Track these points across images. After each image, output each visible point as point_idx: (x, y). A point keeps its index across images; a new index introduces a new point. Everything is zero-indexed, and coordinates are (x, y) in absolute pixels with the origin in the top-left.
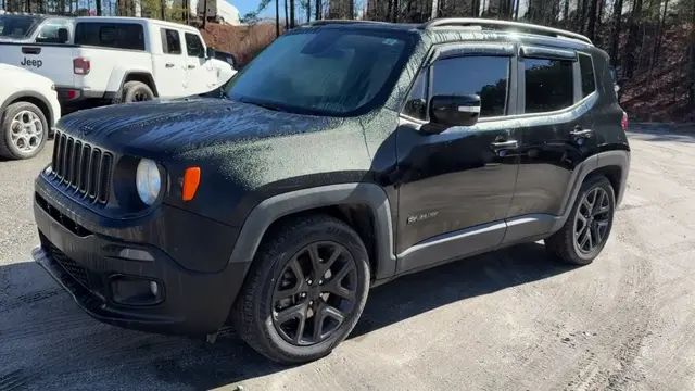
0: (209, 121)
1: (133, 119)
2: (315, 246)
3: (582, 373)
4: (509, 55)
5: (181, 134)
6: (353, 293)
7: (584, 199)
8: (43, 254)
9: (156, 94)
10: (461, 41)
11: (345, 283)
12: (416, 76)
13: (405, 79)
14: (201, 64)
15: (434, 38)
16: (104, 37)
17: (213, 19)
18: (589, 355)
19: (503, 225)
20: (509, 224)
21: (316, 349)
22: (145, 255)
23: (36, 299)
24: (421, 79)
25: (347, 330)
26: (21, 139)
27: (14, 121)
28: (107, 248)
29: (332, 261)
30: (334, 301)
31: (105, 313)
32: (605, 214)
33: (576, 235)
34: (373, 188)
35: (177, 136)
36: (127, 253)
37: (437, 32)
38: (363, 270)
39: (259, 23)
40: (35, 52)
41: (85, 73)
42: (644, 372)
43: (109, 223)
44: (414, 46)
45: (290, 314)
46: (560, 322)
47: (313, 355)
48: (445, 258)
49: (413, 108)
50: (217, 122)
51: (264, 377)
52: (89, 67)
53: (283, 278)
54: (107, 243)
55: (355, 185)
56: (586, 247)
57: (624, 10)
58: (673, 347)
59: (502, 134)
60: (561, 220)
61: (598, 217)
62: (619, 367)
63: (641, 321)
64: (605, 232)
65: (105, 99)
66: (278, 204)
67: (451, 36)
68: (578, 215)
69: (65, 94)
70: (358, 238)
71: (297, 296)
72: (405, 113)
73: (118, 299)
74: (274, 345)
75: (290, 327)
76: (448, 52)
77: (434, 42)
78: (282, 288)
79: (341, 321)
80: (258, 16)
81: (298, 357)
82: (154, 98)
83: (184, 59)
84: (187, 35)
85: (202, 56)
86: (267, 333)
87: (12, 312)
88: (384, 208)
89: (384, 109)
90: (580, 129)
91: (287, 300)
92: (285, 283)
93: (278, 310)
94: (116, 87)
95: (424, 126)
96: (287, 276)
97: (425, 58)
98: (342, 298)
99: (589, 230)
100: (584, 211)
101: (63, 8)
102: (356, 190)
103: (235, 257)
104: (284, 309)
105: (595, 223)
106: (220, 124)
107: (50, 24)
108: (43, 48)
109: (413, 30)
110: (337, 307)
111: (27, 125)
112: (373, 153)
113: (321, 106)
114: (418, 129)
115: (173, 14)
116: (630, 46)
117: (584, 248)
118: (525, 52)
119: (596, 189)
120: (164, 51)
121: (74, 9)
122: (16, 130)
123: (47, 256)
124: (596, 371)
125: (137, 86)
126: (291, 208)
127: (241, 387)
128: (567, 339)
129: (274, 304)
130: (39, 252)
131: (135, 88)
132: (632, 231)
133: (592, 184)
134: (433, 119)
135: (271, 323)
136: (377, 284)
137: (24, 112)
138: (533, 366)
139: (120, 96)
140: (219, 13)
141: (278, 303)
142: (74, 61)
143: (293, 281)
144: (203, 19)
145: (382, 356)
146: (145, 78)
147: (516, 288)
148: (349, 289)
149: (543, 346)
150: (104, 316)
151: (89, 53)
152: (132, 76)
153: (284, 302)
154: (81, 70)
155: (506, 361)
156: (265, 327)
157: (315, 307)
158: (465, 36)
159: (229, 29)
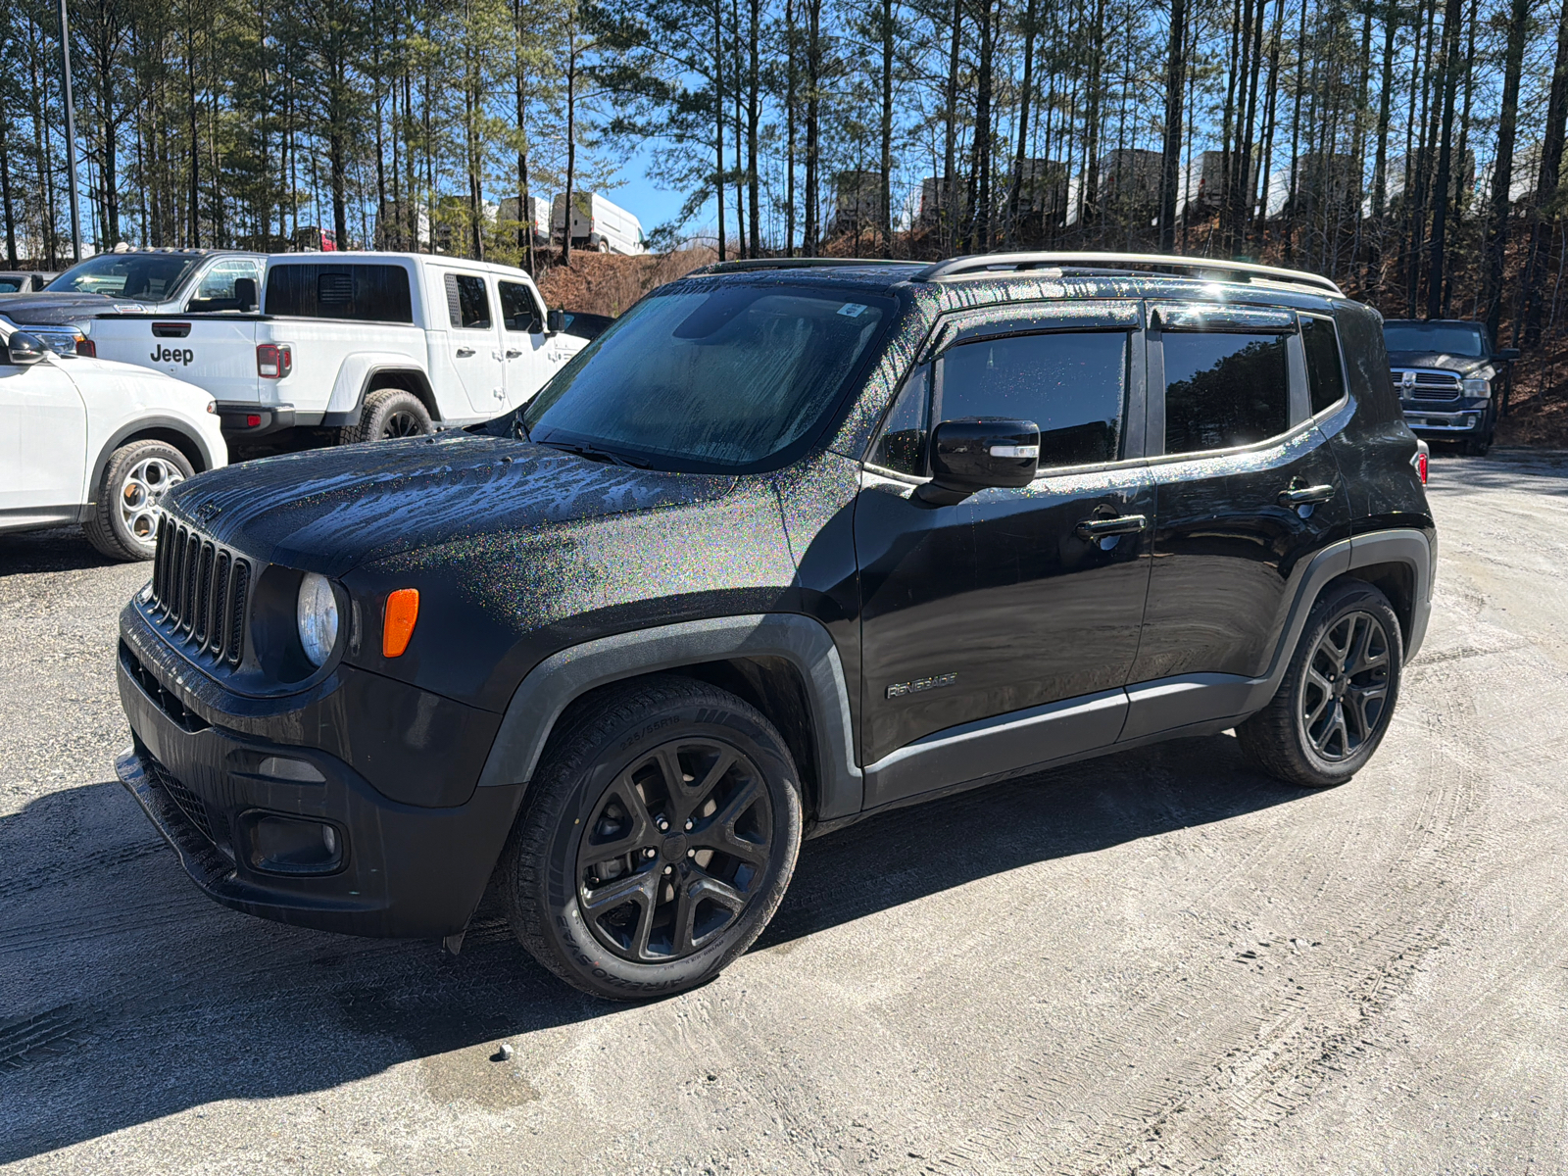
0: (458, 487)
1: (303, 488)
2: (673, 748)
3: (1265, 1030)
4: (1126, 328)
5: (391, 517)
6: (764, 851)
7: (1321, 638)
8: (137, 766)
9: (435, 415)
10: (1009, 302)
11: (745, 826)
12: (901, 383)
13: (878, 389)
14: (536, 347)
15: (944, 301)
16: (328, 295)
17: (586, 242)
18: (1292, 989)
19: (1120, 699)
20: (1136, 696)
21: (679, 969)
22: (307, 771)
23: (124, 859)
24: (916, 389)
25: (752, 929)
26: (143, 519)
27: (129, 480)
28: (233, 755)
29: (712, 779)
30: (722, 867)
31: (233, 890)
32: (1379, 671)
33: (1304, 720)
34: (801, 623)
35: (381, 522)
36: (272, 767)
37: (953, 286)
38: (785, 801)
39: (683, 247)
40: (180, 331)
41: (282, 373)
42: (1410, 1030)
43: (241, 705)
44: (899, 319)
45: (622, 893)
46: (1242, 916)
47: (673, 983)
48: (984, 773)
49: (897, 452)
50: (471, 491)
51: (563, 1029)
52: (289, 362)
53: (604, 815)
54: (233, 746)
55: (755, 620)
56: (1334, 746)
57: (1516, 192)
58: (1492, 974)
59: (1108, 502)
60: (1263, 687)
61: (1363, 679)
62: (1354, 1016)
63: (1431, 915)
64: (1381, 714)
65: (326, 430)
66: (584, 662)
67: (985, 295)
68: (1309, 673)
69: (236, 419)
70: (772, 733)
71: (635, 855)
72: (876, 461)
73: (259, 860)
74: (584, 961)
75: (620, 923)
76: (978, 328)
77: (946, 307)
78: (599, 838)
79: (737, 910)
80: (680, 233)
81: (637, 986)
82: (432, 425)
83: (496, 336)
84: (505, 287)
85: (535, 329)
86: (568, 936)
87: (72, 886)
88: (829, 665)
89: (829, 456)
90: (1300, 485)
91: (614, 864)
92: (609, 829)
93: (591, 886)
94: (347, 404)
95: (921, 487)
96: (612, 813)
97: (923, 343)
98: (741, 861)
99: (1338, 709)
100: (1324, 665)
101: (266, 226)
102: (759, 628)
103: (491, 774)
104: (605, 883)
105: (1356, 691)
106: (474, 497)
107: (220, 269)
108: (194, 323)
109: (902, 284)
110: (730, 880)
111: (155, 488)
112: (800, 548)
113: (699, 450)
114: (907, 494)
115: (499, 234)
116: (1534, 273)
117: (1328, 749)
118: (1164, 319)
119: (1353, 618)
120: (454, 322)
121: (289, 231)
122: (133, 500)
123: (145, 769)
124: (1298, 1025)
125: (394, 397)
126: (613, 670)
127: (508, 1048)
128: (1251, 955)
129: (581, 873)
130: (129, 762)
131: (389, 403)
132: (1463, 707)
133: (1340, 606)
134: (939, 472)
135: (575, 913)
136: (823, 830)
137: (148, 461)
138: (1155, 1012)
139: (356, 423)
140: (598, 230)
141: (592, 871)
142: (260, 349)
143: (626, 825)
144: (563, 243)
145: (826, 985)
146: (413, 381)
147: (1158, 840)
148: (753, 840)
149: (1189, 969)
150: (233, 897)
151: (288, 331)
152: (382, 379)
153: (607, 869)
154: (273, 369)
155: (1101, 999)
156: (561, 921)
157: (678, 880)
158: (1016, 292)
159: (617, 264)
